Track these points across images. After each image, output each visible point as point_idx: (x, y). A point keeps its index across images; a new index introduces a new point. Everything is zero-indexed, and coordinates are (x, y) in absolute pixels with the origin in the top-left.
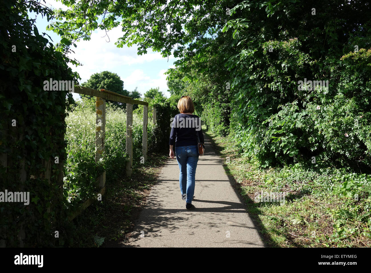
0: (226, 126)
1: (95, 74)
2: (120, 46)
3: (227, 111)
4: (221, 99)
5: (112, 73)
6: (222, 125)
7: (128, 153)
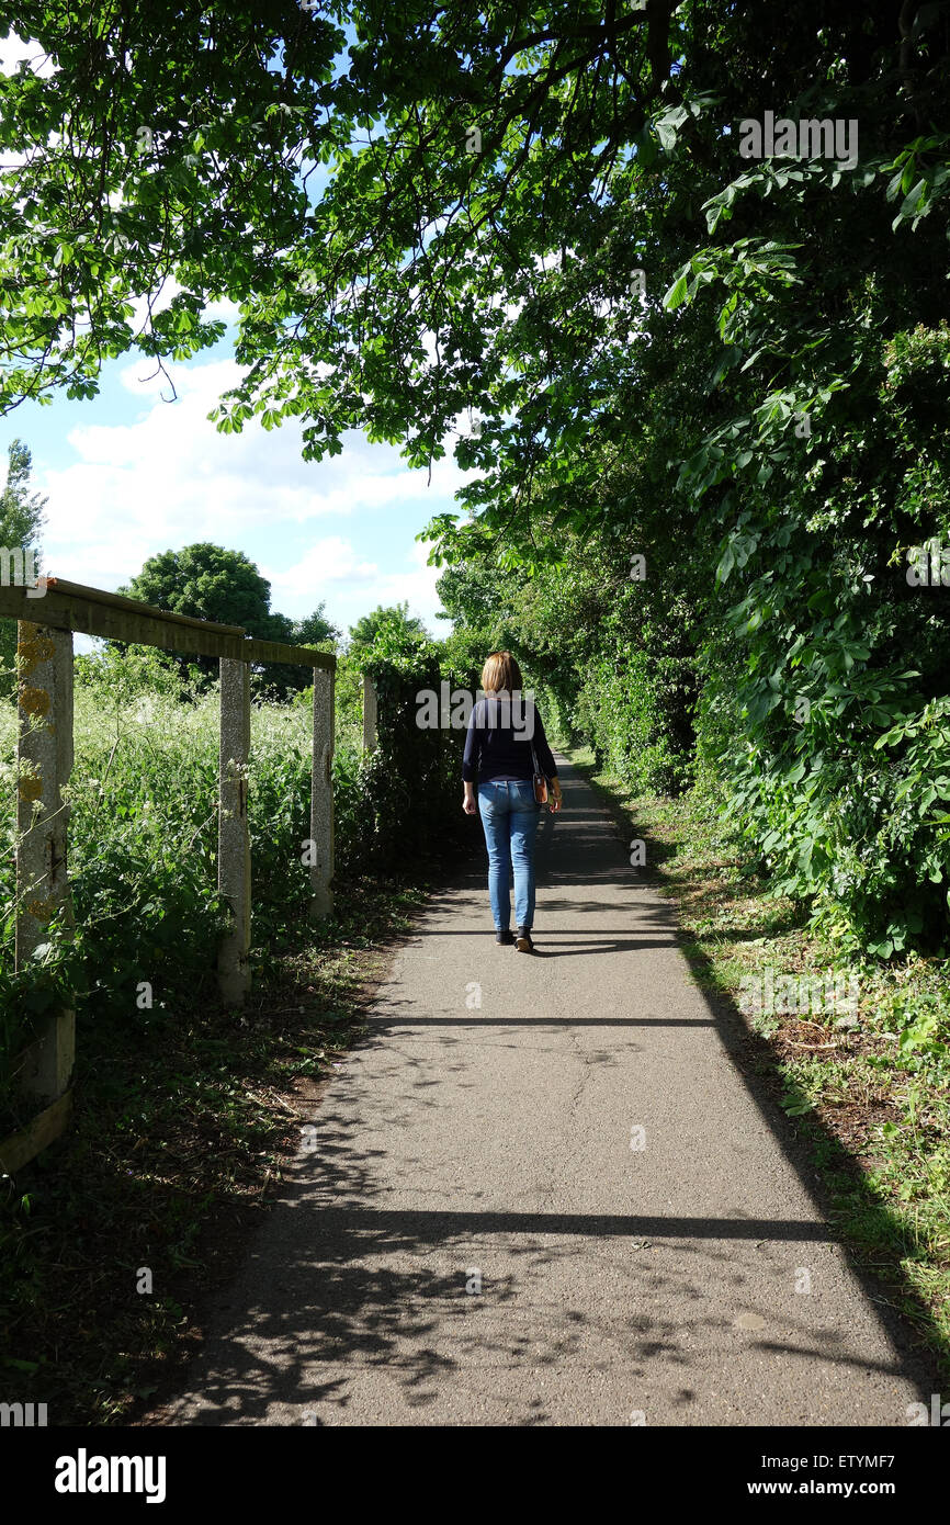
0: (677, 752)
1: (159, 555)
2: (230, 426)
3: (680, 691)
4: (654, 641)
5: (227, 549)
6: (659, 748)
7: (227, 889)
